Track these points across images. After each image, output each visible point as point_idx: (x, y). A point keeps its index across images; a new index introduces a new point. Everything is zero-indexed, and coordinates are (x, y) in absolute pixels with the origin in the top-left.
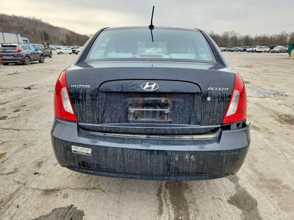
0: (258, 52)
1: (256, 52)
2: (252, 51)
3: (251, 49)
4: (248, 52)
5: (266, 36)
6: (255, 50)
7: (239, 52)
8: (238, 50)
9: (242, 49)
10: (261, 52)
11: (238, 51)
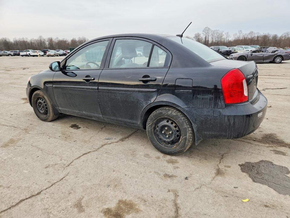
0: (34, 56)
1: (31, 56)
2: (26, 55)
3: (24, 53)
4: (22, 56)
5: (25, 40)
6: (29, 54)
7: (10, 57)
8: (8, 54)
9: (12, 53)
10: (37, 56)
11: (7, 56)
